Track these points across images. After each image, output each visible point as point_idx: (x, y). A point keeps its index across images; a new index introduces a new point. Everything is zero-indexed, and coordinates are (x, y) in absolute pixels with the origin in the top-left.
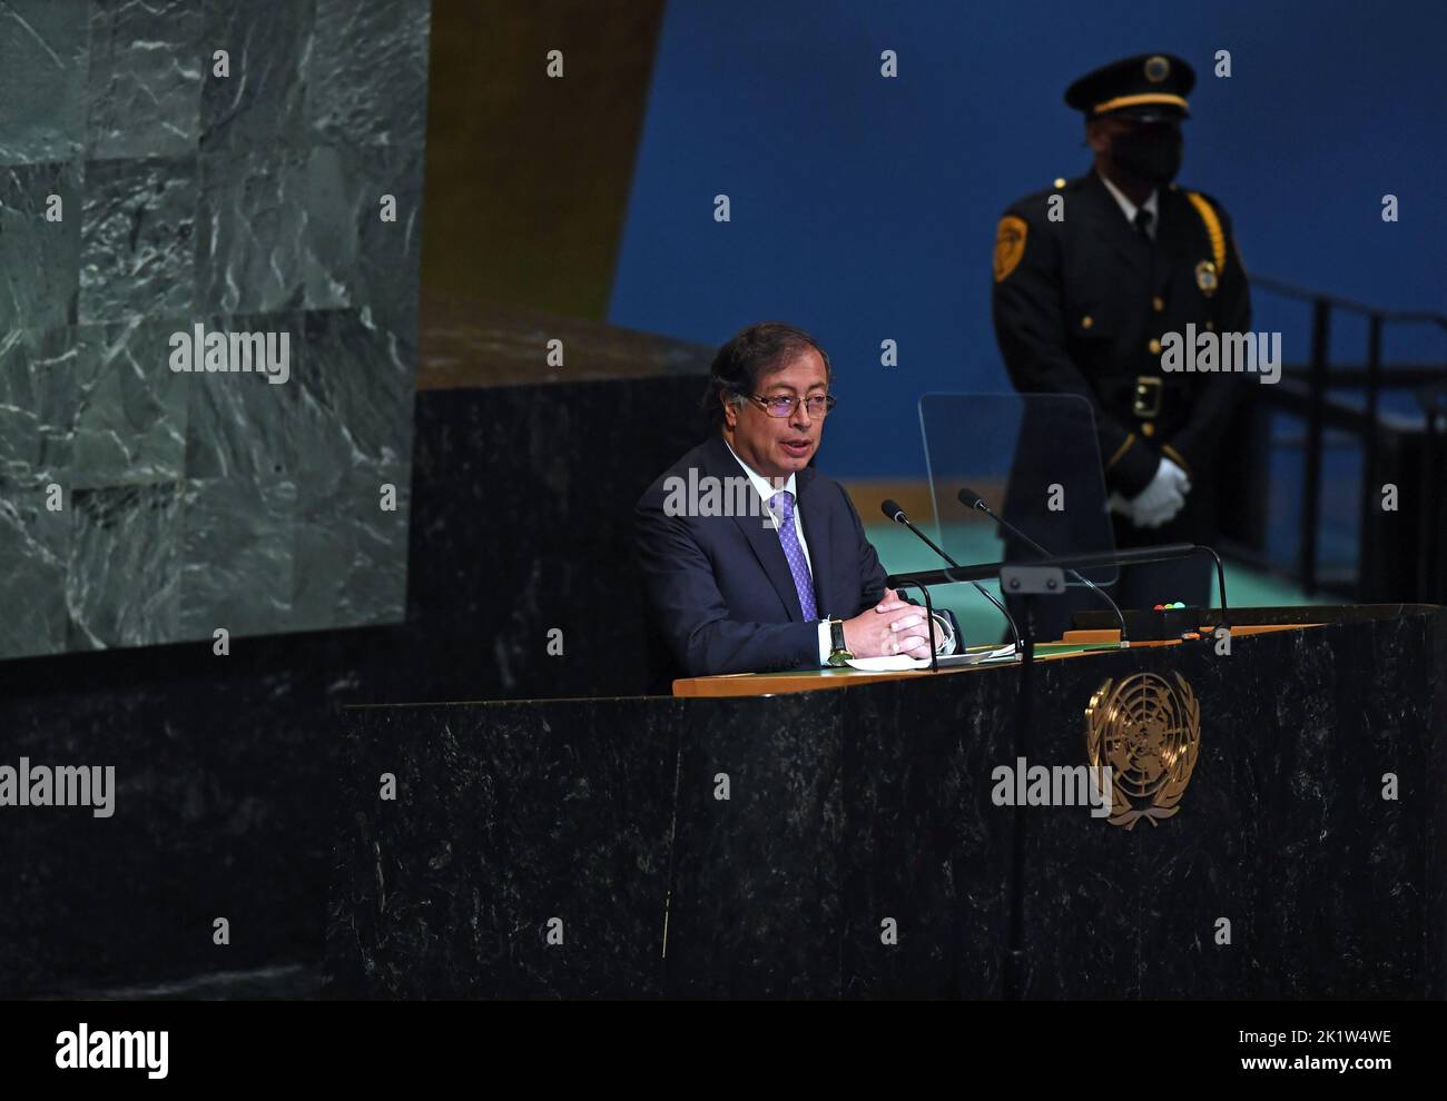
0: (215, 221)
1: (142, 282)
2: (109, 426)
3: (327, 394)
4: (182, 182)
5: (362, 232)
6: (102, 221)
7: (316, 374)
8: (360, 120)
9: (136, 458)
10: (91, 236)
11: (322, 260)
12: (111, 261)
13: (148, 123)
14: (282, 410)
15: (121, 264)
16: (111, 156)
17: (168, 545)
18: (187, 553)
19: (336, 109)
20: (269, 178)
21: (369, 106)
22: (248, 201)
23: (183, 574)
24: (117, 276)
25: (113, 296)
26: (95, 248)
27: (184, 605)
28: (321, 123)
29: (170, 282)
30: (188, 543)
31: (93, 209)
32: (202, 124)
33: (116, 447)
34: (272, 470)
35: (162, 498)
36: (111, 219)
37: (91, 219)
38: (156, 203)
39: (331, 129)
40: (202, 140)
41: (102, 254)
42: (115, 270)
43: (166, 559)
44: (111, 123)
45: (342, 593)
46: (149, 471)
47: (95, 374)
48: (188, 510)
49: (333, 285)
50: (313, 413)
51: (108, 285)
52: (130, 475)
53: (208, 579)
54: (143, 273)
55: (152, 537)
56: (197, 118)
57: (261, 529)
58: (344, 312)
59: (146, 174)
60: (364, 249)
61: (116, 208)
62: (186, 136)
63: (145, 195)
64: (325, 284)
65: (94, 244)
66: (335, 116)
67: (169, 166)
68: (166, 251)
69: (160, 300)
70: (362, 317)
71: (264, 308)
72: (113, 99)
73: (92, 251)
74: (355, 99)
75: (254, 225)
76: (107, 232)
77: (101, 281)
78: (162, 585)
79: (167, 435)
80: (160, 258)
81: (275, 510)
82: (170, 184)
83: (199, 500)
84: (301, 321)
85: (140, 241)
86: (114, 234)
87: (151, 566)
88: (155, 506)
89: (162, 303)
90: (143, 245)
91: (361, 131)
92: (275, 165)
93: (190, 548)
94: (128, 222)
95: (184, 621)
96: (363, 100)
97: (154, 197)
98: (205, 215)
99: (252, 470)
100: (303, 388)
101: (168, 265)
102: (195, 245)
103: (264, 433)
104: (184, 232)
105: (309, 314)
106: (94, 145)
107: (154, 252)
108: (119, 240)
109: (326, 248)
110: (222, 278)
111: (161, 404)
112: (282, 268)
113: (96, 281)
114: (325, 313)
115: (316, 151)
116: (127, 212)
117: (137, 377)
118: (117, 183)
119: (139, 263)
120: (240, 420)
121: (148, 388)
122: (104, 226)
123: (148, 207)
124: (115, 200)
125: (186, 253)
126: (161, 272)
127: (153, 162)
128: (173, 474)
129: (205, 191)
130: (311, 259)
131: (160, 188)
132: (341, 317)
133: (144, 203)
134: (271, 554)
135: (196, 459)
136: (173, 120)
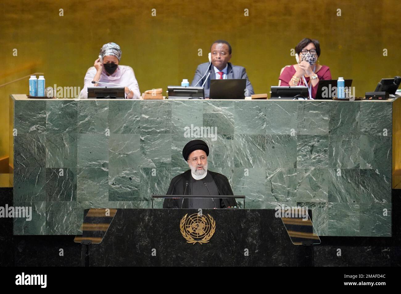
0: (334, 149)
1: (314, 160)
2: (307, 190)
3: (367, 187)
4: (324, 141)
5: (375, 153)
6: (302, 147)
7: (364, 182)
8: (373, 130)
9: (314, 197)
10: (299, 150)
11: (364, 159)
12: (306, 156)
13: (314, 128)
14: (355, 189)
15: (308, 156)
16: (305, 134)
17: (324, 215)
18: (330, 217)
19: (367, 127)
20: (348, 141)
21: (376, 127)
22: (343, 145)
23: (329, 222)
24: (307, 159)
25: (306, 163)
26: (301, 153)
27: (329, 228)
28: (363, 130)
29: (322, 161)
30: (330, 215)
31: (300, 145)
32: (329, 129)
33: (309, 194)
34: (353, 202)
35: (322, 206)
36: (305, 147)
37: (299, 147)
38: (317, 144)
39: (365, 132)
40: (329, 132)
41: (303, 154)
42: (306, 157)
43: (324, 218)
44: (304, 127)
45: (373, 229)
46: (318, 200)
47: (302, 179)
48: (330, 209)
49: (367, 164)
50: (363, 191)
51: (305, 160)
52: (313, 200)
53: (336, 223)
54: (314, 159)
55: (320, 213)
56: (328, 127)
57: (350, 214)
58: (371, 170)
59: (314, 138)
60: (375, 157)
61: (306, 145)
62: (325, 131)
63: (314, 143)
64: (365, 164)
65: (301, 152)
66: (366, 129)
67: (321, 137)
68: (321, 155)
69: (319, 164)
70: (376, 172)
71: (348, 168)
72: (304, 122)
73: (300, 153)
74: (372, 125)
75: (345, 150)
76: (304, 150)
77: (303, 159)
78: (323, 224)
79: (323, 193)
80: (319, 156)
81: (354, 210)
82: (321, 141)
83: (332, 207)
84: (359, 171)
85: (313, 152)
86: (306, 150)
87: (320, 220)
88: (320, 207)
89: (320, 165)
90: (314, 153)
91: (374, 132)
92: (350, 138)
93: (330, 216)
94: (310, 148)
95: (329, 232)
96: (374, 126)
97: (317, 143)
98: (331, 147)
99: (347, 202)
100: (360, 185)
101: (321, 157)
102: (329, 154)
103: (350, 194)
104: (325, 151)
105: (361, 170)
106: (300, 132)
107: (317, 155)
108: (307, 151)
109: (365, 156)
110: (336, 160)
111: (321, 186)
112: (353, 160)
113: (301, 160)
114: (366, 170)
115: (361, 136)
116: (309, 146)
117: (314, 180)
118: (306, 140)
119: (313, 157)
120: (343, 191)
121: (317, 183)
122: (303, 148)
123: (315, 145)
124: (306, 143)
125: (326, 155)
126: (319, 159)
127: (316, 136)
128: (325, 201)
129: (331, 143)
130: (361, 158)
131: (318, 141)
132: (370, 171)
133: (314, 144)
134: (353, 219)
135: (331, 198)
136: (321, 127)
